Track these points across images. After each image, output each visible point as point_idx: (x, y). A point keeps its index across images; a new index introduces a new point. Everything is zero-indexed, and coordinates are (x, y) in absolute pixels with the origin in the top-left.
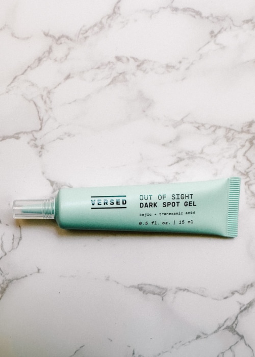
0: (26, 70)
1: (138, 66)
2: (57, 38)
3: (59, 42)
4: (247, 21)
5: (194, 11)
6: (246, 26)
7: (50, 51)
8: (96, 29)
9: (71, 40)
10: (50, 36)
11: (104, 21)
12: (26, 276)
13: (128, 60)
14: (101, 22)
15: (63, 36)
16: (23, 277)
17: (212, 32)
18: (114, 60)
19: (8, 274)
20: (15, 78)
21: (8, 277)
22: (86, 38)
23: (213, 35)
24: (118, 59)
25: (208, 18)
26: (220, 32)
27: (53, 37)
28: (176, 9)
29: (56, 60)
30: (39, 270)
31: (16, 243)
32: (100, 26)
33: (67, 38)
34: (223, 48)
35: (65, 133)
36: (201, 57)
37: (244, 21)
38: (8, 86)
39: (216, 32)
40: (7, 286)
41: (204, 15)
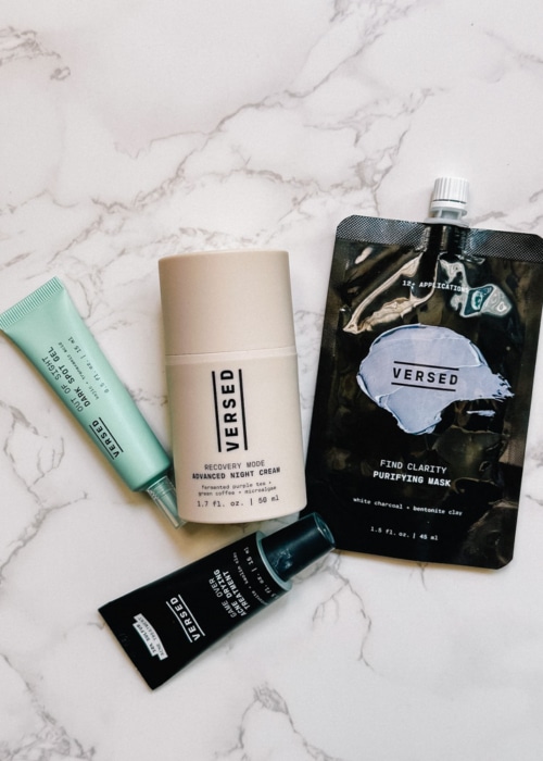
0: (70, 245)
1: (208, 240)
2: (108, 205)
3: (112, 210)
4: (337, 186)
5: (273, 174)
6: (335, 191)
7: (100, 220)
8: (156, 195)
9: (126, 208)
10: (101, 203)
11: (165, 186)
12: (69, 503)
13: (195, 232)
14: (161, 188)
15: (116, 204)
16: (65, 505)
17: (295, 199)
18: (178, 232)
19: (45, 501)
20: (57, 254)
21: (46, 505)
22: (143, 206)
23: (296, 202)
24: (183, 231)
25: (289, 182)
26: (304, 198)
27: (104, 205)
28: (251, 172)
29: (107, 232)
30: (86, 495)
31: (56, 461)
32: (161, 192)
33: (121, 205)
34: (309, 217)
35: (120, 321)
36: (282, 228)
37: (332, 186)
38: (49, 263)
39: (300, 198)
40: (44, 518)
41: (284, 179)
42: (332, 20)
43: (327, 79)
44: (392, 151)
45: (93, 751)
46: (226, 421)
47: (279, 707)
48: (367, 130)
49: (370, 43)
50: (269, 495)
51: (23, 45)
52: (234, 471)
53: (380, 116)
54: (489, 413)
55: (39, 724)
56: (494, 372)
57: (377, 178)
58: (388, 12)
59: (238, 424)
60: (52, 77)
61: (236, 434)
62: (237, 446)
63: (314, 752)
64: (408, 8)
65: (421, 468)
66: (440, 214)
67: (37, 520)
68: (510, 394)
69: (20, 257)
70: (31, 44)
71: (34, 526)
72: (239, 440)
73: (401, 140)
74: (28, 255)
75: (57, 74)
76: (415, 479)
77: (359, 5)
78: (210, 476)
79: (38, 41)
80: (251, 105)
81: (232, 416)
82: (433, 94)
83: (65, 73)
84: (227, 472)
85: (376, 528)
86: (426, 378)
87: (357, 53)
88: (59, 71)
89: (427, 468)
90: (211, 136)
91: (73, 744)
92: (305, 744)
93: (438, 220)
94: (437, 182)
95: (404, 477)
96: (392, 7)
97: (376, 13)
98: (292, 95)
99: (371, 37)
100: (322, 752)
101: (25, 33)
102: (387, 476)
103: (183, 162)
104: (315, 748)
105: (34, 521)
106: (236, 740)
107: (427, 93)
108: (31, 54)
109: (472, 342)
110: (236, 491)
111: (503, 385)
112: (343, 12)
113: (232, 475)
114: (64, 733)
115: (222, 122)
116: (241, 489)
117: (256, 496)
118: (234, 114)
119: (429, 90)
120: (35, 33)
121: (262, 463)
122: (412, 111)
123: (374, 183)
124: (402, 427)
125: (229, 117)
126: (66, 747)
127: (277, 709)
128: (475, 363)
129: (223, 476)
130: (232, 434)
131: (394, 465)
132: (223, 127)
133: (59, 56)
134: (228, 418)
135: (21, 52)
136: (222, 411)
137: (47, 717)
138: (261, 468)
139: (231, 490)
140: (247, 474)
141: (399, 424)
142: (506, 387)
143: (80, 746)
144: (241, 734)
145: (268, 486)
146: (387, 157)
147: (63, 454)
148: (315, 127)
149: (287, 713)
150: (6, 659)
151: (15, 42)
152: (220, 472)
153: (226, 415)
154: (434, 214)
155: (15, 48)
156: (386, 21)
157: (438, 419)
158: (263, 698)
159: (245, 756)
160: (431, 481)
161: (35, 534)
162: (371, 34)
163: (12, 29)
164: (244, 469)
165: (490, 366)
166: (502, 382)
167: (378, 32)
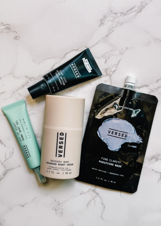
0: (18, 90)
2: (30, 78)
3: (31, 80)
7: (27, 83)
9: (35, 79)
12: (14, 168)
15: (32, 78)
16: (13, 169)
19: (7, 167)
20: (14, 92)
21: (7, 169)
22: (41, 79)
27: (29, 78)
30: (20, 166)
31: (11, 155)
33: (34, 78)
35: (32, 113)
38: (11, 95)
40: (7, 172)
42: (100, 26)
43: (97, 43)
44: (116, 65)
46: (59, 148)
48: (109, 59)
49: (111, 33)
50: (69, 172)
51: (6, 28)
52: (59, 163)
53: (113, 55)
54: (135, 147)
56: (138, 135)
57: (111, 73)
58: (116, 24)
59: (63, 149)
60: (14, 39)
61: (62, 152)
62: (61, 156)
64: (122, 23)
65: (113, 161)
66: (127, 86)
67: (4, 173)
68: (142, 142)
69: (3, 93)
70: (8, 28)
71: (3, 175)
72: (62, 154)
73: (119, 62)
74: (5, 92)
75: (16, 38)
76: (111, 164)
77: (108, 22)
78: (52, 164)
79: (10, 27)
80: (74, 50)
81: (61, 147)
82: (129, 49)
83: (18, 38)
84: (57, 163)
85: (98, 178)
86: (118, 134)
87: (107, 36)
88: (16, 37)
89: (115, 161)
90: (62, 58)
93: (127, 88)
94: (128, 77)
95: (108, 163)
96: (118, 22)
97: (113, 24)
101: (6, 25)
102: (103, 162)
103: (53, 66)
105: (3, 173)
108: (8, 31)
109: (133, 125)
110: (59, 169)
111: (140, 139)
112: (103, 23)
113: (59, 165)
115: (66, 55)
116: (61, 169)
117: (65, 172)
118: (69, 52)
119: (127, 48)
120: (9, 25)
121: (68, 162)
122: (122, 54)
123: (110, 75)
124: (109, 148)
125: (68, 53)
128: (133, 132)
129: (56, 164)
130: (60, 152)
131: (106, 159)
132: (66, 56)
133: (16, 32)
134: (60, 147)
135: (5, 30)
136: (59, 145)
138: (68, 163)
139: (57, 169)
140: (63, 165)
141: (108, 147)
142: (141, 140)
145: (69, 169)
146: (114, 67)
147: (13, 153)
152: (55, 163)
153: (60, 146)
154: (125, 86)
155: (3, 29)
156: (116, 27)
157: (120, 147)
160: (116, 165)
161: (3, 177)
162: (111, 31)
163: (2, 23)
164: (63, 163)
165: (137, 133)
166: (140, 138)
167: (113, 30)
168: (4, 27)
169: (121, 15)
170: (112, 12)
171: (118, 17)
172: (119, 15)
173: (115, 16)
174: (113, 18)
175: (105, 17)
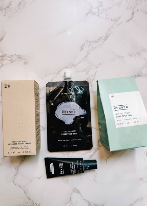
42: (80, 50)
43: (80, 62)
44: (94, 76)
45: (39, 205)
47: (78, 192)
48: (89, 72)
49: (88, 55)
51: (18, 58)
53: (91, 69)
55: (27, 200)
57: (91, 81)
60: (24, 64)
63: (86, 201)
64: (95, 48)
70: (20, 57)
73: (96, 73)
75: (25, 63)
77: (86, 47)
80: (65, 68)
83: (27, 63)
87: (86, 57)
88: (26, 63)
90: (58, 74)
91: (35, 204)
92: (84, 200)
96: (92, 47)
97: (89, 49)
98: (74, 65)
99: (88, 54)
100: (88, 201)
101: (18, 55)
103: (52, 80)
104: (86, 200)
106: (70, 200)
107: (100, 64)
108: (20, 59)
112: (83, 49)
114: (33, 202)
115: (60, 71)
120: (20, 55)
122: (98, 68)
123: (91, 82)
125: (61, 70)
126: (33, 205)
127: (78, 193)
133: (25, 60)
135: (18, 59)
137: (29, 199)
143: (36, 204)
144: (71, 199)
148: (78, 71)
149: (80, 193)
150: (20, 187)
151: (16, 57)
156: (91, 50)
158: (74, 191)
159: (72, 203)
162: (88, 53)
163: (16, 55)
167: (90, 52)
168: (17, 57)
169: (94, 43)
170: (88, 41)
171: (92, 44)
172: (92, 42)
173: (90, 43)
174: (89, 45)
175: (84, 45)
